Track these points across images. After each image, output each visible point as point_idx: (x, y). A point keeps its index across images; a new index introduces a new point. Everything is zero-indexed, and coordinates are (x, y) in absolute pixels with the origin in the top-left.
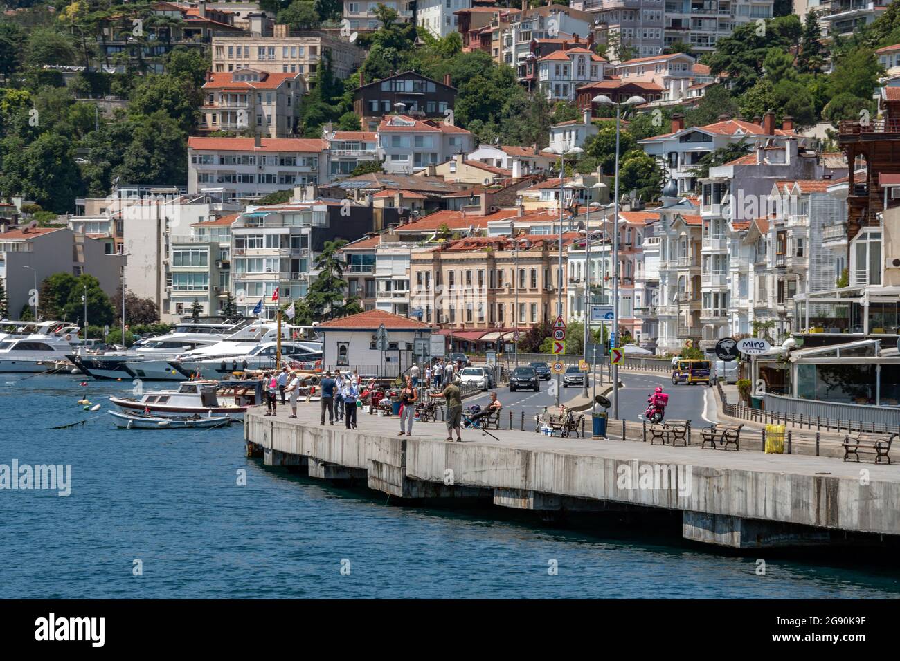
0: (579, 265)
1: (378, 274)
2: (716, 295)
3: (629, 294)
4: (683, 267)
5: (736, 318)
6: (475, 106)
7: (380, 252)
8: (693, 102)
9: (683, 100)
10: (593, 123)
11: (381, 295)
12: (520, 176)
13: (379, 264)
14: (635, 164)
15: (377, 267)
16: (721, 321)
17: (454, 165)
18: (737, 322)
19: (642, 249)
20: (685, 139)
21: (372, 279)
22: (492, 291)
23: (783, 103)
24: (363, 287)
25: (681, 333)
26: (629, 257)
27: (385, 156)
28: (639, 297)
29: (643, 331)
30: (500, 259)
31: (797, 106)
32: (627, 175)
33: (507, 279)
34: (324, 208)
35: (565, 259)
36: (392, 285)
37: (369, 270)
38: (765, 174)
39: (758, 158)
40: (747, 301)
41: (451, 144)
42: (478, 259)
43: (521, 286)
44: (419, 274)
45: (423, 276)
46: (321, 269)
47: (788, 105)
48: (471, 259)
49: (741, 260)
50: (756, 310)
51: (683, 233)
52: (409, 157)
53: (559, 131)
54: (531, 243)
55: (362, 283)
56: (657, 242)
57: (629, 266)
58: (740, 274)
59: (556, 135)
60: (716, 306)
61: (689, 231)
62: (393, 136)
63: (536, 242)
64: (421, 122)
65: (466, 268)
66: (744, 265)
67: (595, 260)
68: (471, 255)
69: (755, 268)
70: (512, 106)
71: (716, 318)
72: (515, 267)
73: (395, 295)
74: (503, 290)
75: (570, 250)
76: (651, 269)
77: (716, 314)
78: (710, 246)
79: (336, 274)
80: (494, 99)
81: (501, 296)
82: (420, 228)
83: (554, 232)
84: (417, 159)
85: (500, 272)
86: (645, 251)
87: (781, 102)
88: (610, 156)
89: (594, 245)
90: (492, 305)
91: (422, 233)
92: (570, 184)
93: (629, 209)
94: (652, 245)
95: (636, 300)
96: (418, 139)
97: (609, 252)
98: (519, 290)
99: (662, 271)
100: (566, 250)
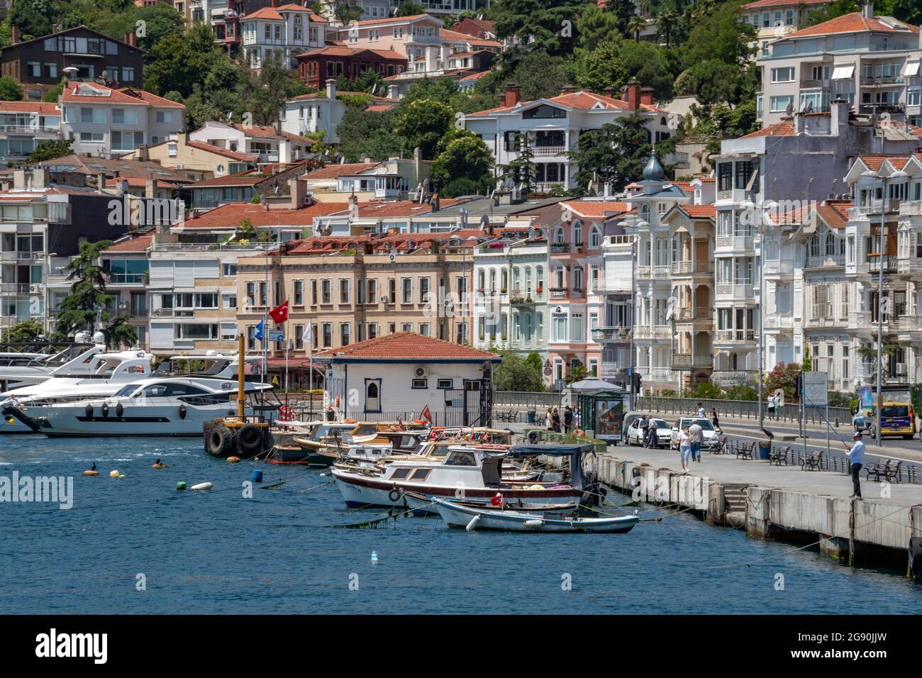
0: (493, 273)
1: (153, 285)
2: (740, 312)
3: (580, 310)
4: (681, 274)
5: (771, 342)
6: (169, 75)
7: (155, 256)
8: (459, 74)
9: (446, 72)
10: (338, 98)
11: (157, 313)
12: (289, 161)
13: (154, 272)
14: (462, 146)
15: (151, 276)
16: (747, 347)
17: (174, 147)
18: (772, 348)
19: (601, 251)
20: (529, 114)
21: (142, 293)
22: (361, 307)
23: (634, 71)
24: (127, 303)
25: (677, 363)
26: (580, 261)
27: (71, 134)
28: (594, 315)
29: (604, 359)
30: (371, 265)
31: (652, 76)
32: (452, 160)
33: (382, 291)
34: (64, 198)
35: (470, 264)
36: (174, 300)
37: (138, 280)
38: (806, 149)
39: (797, 127)
40: (790, 320)
41: (158, 121)
42: (341, 265)
43: (405, 301)
44: (250, 285)
45: (257, 287)
46: (77, 279)
47: (641, 73)
48: (329, 265)
49: (783, 265)
50: (806, 332)
51: (682, 229)
52: (105, 135)
53: (293, 107)
54: (413, 244)
55: (126, 297)
56: (625, 241)
57: (579, 274)
58: (779, 283)
59: (288, 112)
60: (739, 326)
61: (692, 225)
62: (83, 109)
63: (420, 243)
64: (118, 91)
65: (320, 277)
66: (785, 271)
67: (521, 266)
68: (330, 260)
69: (804, 276)
70: (218, 75)
71: (740, 342)
72: (392, 276)
73: (178, 313)
74: (376, 306)
75: (476, 252)
76: (618, 277)
77: (739, 336)
78: (726, 246)
79: (97, 286)
80: (194, 66)
81: (373, 314)
82: (209, 224)
83: (412, 230)
84: (116, 138)
85: (372, 283)
86: (605, 254)
87: (632, 70)
88: (426, 135)
89: (516, 247)
90: (360, 326)
91: (212, 232)
92: (381, 171)
93: (509, 202)
94: (616, 245)
95: (590, 319)
96: (118, 113)
97: (543, 254)
98: (402, 306)
99: (641, 280)
100: (471, 253)
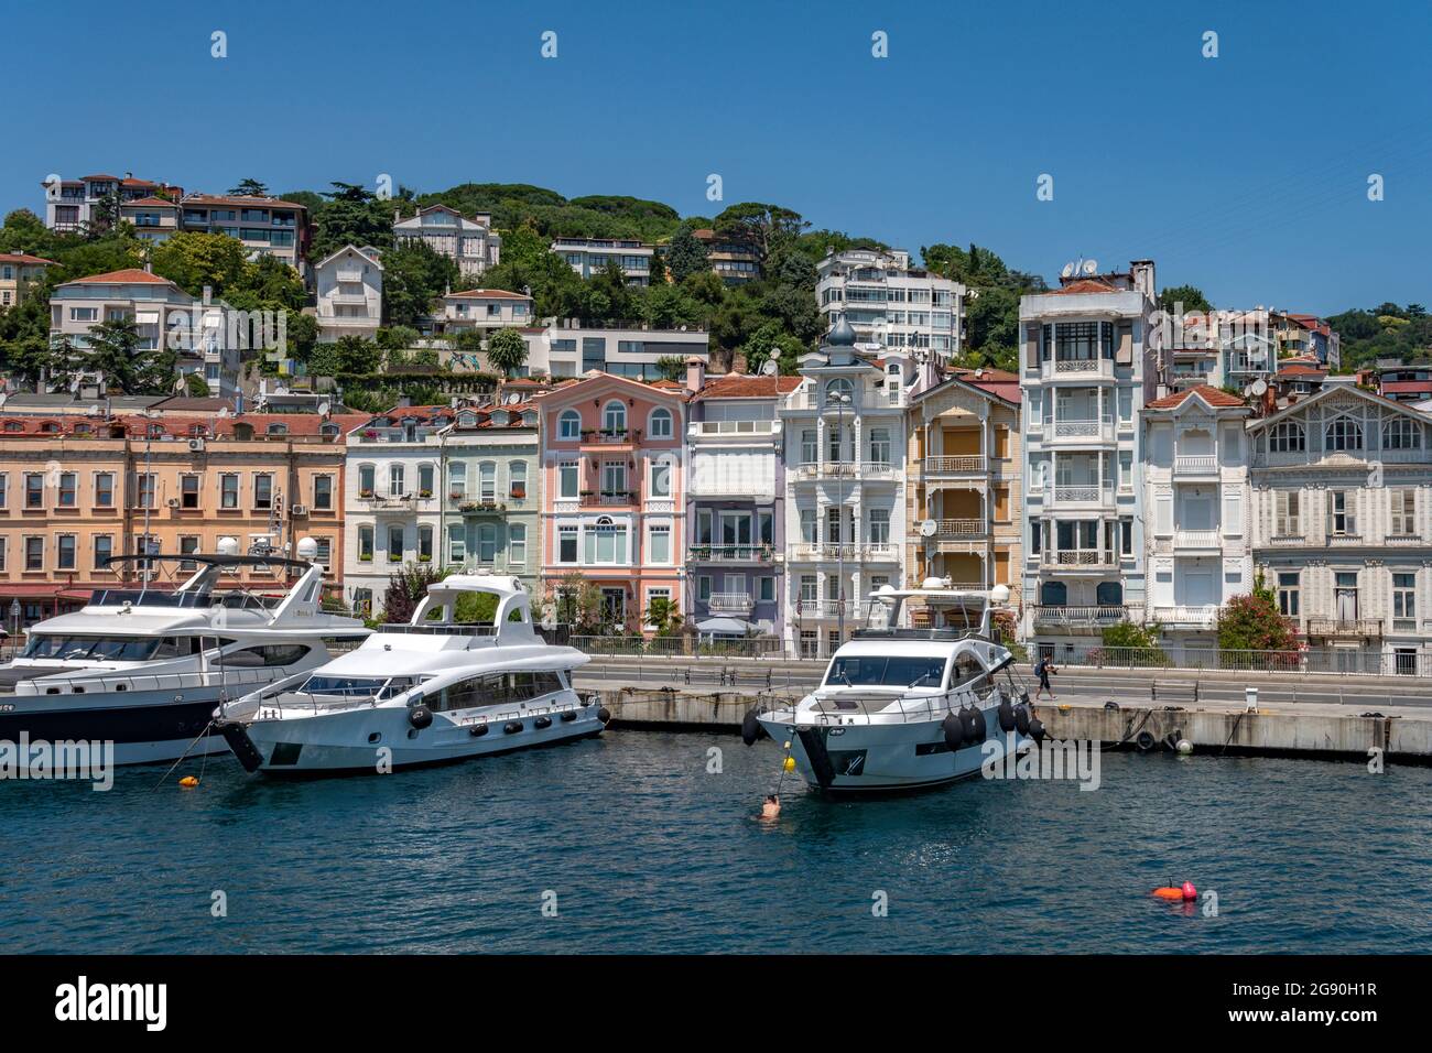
0: (398, 471)
2: (1108, 526)
5: (1161, 567)
22: (127, 513)
33: (167, 491)
40: (1212, 537)
42: (97, 453)
48: (75, 452)
51: (957, 411)
56: (745, 429)
57: (620, 472)
60: (1107, 544)
61: (985, 407)
71: (1111, 566)
72: (188, 470)
74: (154, 512)
75: (352, 441)
77: (1108, 559)
85: (146, 479)
86: (695, 446)
94: (721, 434)
95: (647, 533)
97: (534, 445)
98: (218, 511)
99: (826, 481)
100: (343, 441)
